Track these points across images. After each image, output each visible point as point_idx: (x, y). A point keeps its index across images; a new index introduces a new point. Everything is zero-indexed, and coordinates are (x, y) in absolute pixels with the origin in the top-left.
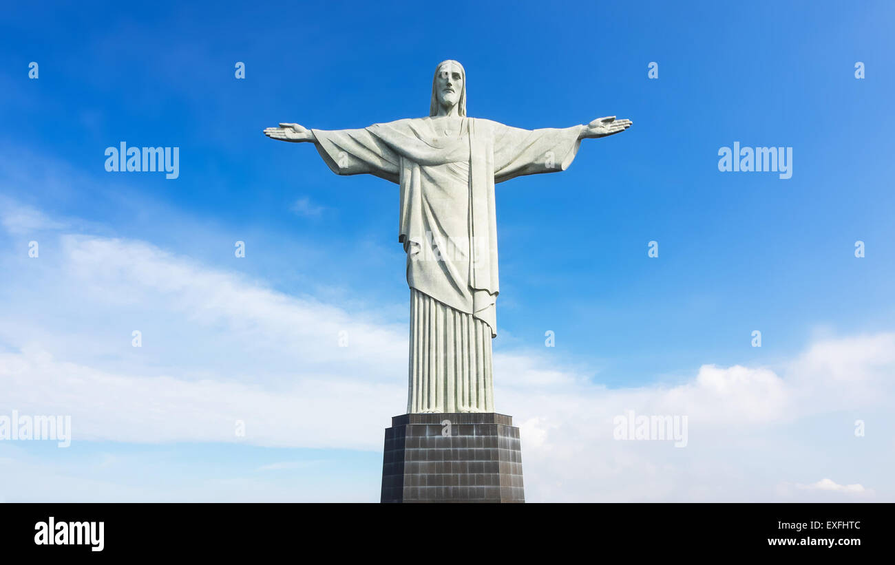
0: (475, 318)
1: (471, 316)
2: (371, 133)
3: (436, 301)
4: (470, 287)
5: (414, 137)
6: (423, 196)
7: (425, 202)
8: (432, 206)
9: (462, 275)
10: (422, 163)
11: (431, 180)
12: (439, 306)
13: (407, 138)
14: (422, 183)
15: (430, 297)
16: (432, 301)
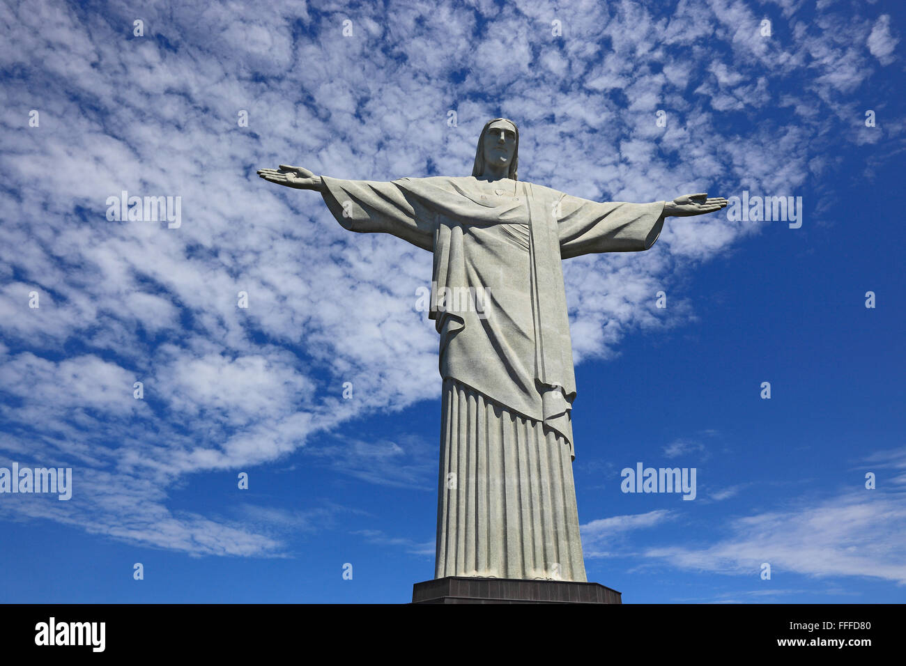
0: (547, 429)
1: (540, 425)
2: (397, 185)
3: (487, 400)
4: (537, 381)
5: (455, 192)
6: (467, 261)
7: (470, 267)
8: (480, 272)
9: (525, 364)
10: (467, 223)
11: (479, 241)
12: (490, 407)
13: (446, 193)
14: (465, 244)
15: (476, 393)
16: (481, 399)
